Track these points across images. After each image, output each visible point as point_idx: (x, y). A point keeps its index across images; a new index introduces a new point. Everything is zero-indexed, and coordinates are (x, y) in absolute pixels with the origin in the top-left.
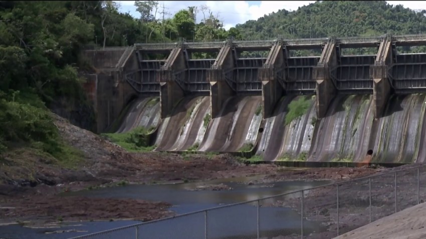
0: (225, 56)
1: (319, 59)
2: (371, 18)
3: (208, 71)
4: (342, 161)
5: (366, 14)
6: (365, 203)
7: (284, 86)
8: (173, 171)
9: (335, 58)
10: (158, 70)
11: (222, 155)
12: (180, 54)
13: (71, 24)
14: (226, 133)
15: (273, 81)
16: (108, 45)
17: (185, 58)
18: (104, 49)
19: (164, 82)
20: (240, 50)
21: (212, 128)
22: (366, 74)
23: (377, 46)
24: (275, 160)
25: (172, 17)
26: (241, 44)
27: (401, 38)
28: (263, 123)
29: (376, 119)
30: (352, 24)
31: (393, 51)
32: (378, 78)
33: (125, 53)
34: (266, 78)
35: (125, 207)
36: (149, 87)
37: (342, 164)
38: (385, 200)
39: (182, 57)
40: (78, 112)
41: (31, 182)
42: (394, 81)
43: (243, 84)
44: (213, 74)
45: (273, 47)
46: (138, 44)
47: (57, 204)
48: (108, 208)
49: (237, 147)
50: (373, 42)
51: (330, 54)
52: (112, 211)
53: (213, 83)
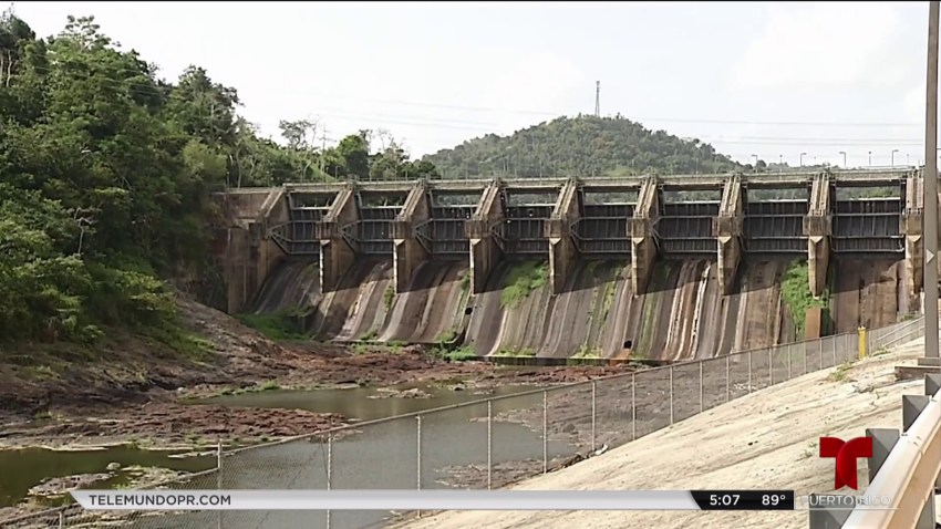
0: (416, 203)
1: (553, 207)
2: (621, 149)
3: (391, 224)
4: (587, 357)
5: (613, 143)
6: (627, 416)
7: (502, 246)
8: (343, 370)
9: (576, 206)
10: (317, 222)
11: (411, 348)
12: (349, 199)
13: (194, 157)
14: (419, 315)
15: (486, 239)
16: (243, 186)
17: (357, 204)
18: (238, 191)
19: (327, 239)
20: (437, 193)
21: (396, 308)
22: (622, 230)
23: (636, 189)
24: (490, 355)
25: (336, 145)
26: (441, 185)
27: (671, 179)
28: (471, 300)
29: (636, 296)
30: (593, 156)
31: (659, 198)
32: (639, 236)
33: (270, 196)
34: (476, 235)
35: (280, 421)
36: (304, 247)
37: (589, 361)
38: (656, 411)
39: (353, 203)
40: (200, 283)
41: (140, 384)
42: (661, 241)
43: (442, 242)
44: (399, 228)
45: (486, 190)
46: (289, 184)
47: (183, 415)
48: (258, 422)
49: (433, 335)
50: (631, 184)
51: (569, 202)
52: (264, 426)
53: (398, 242)
